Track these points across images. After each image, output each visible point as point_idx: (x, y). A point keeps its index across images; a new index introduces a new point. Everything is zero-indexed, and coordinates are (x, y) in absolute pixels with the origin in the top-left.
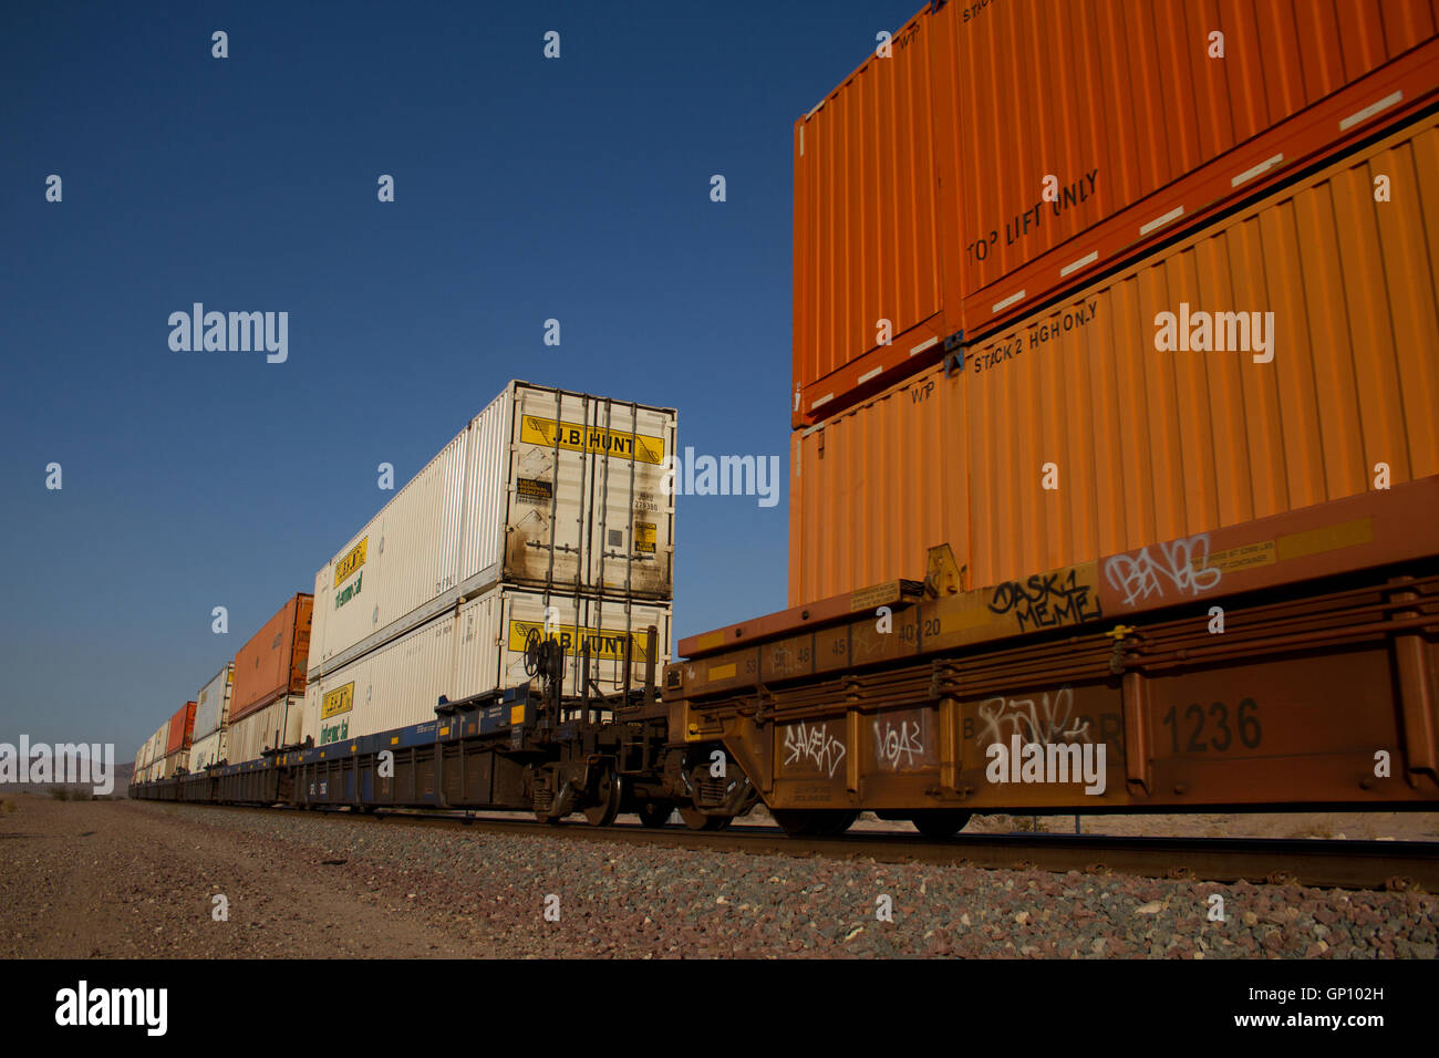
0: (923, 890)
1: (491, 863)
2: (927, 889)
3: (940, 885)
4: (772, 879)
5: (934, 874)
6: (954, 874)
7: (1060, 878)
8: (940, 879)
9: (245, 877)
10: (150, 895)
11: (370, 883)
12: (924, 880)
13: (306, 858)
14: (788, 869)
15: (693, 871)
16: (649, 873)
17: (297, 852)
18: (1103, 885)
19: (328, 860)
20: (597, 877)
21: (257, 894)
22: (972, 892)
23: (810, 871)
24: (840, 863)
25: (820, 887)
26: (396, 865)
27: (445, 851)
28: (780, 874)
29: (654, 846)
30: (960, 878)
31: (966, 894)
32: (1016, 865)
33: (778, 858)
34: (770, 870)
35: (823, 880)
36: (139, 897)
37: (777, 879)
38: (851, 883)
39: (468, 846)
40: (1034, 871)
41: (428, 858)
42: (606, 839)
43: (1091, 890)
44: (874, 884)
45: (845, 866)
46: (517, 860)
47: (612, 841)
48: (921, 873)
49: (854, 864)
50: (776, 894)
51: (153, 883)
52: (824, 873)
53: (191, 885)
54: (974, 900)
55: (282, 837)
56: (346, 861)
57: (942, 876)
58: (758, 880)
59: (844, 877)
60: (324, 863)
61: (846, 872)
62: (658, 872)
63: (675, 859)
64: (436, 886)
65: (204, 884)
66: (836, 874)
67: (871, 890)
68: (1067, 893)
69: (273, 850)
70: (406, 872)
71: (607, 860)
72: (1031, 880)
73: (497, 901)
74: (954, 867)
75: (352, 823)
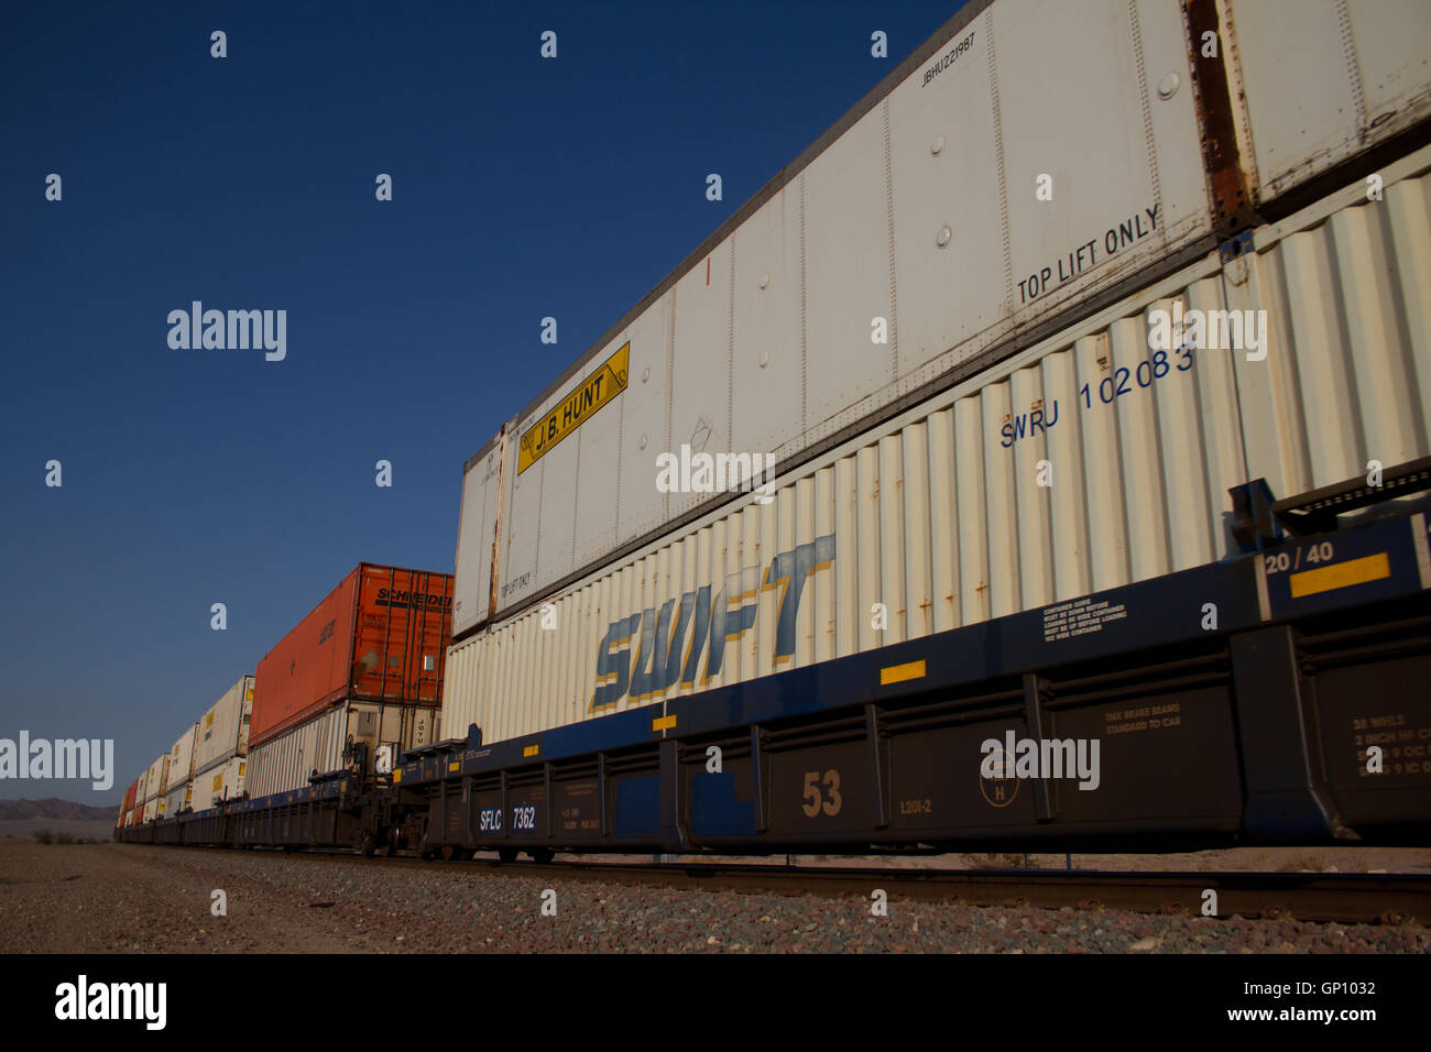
0: (915, 928)
1: (480, 905)
2: (919, 927)
3: (933, 924)
4: (763, 919)
5: (926, 912)
6: (946, 911)
7: (1053, 915)
8: (932, 917)
9: (231, 921)
10: (134, 940)
11: (358, 925)
12: (916, 918)
13: (294, 901)
14: (779, 908)
15: (684, 911)
16: (640, 913)
17: (285, 895)
18: (1097, 921)
19: (316, 902)
20: (587, 918)
21: (243, 938)
22: (965, 929)
23: (802, 910)
24: (831, 901)
25: (811, 927)
26: (384, 907)
27: (434, 893)
28: (771, 913)
29: (644, 886)
30: (953, 915)
31: (959, 932)
32: (1008, 902)
33: (769, 897)
34: (761, 909)
35: (814, 919)
36: (123, 942)
37: (768, 919)
38: (842, 921)
39: (457, 887)
40: (1027, 908)
41: (417, 900)
42: (595, 879)
43: (1084, 927)
44: (866, 923)
45: (836, 904)
46: (506, 902)
47: (602, 881)
48: (913, 911)
49: (846, 902)
50: (768, 934)
51: (138, 927)
52: (816, 912)
53: (177, 929)
54: (967, 937)
55: (269, 880)
56: (334, 904)
57: (934, 914)
58: (749, 919)
59: (836, 916)
60: (312, 906)
61: (837, 910)
62: (648, 912)
63: (665, 898)
64: (426, 929)
65: (190, 929)
66: (828, 913)
67: (863, 929)
68: (1061, 930)
69: (260, 892)
70: (394, 914)
71: (598, 900)
72: (1024, 917)
73: (486, 942)
74: (946, 904)
75: (339, 865)
